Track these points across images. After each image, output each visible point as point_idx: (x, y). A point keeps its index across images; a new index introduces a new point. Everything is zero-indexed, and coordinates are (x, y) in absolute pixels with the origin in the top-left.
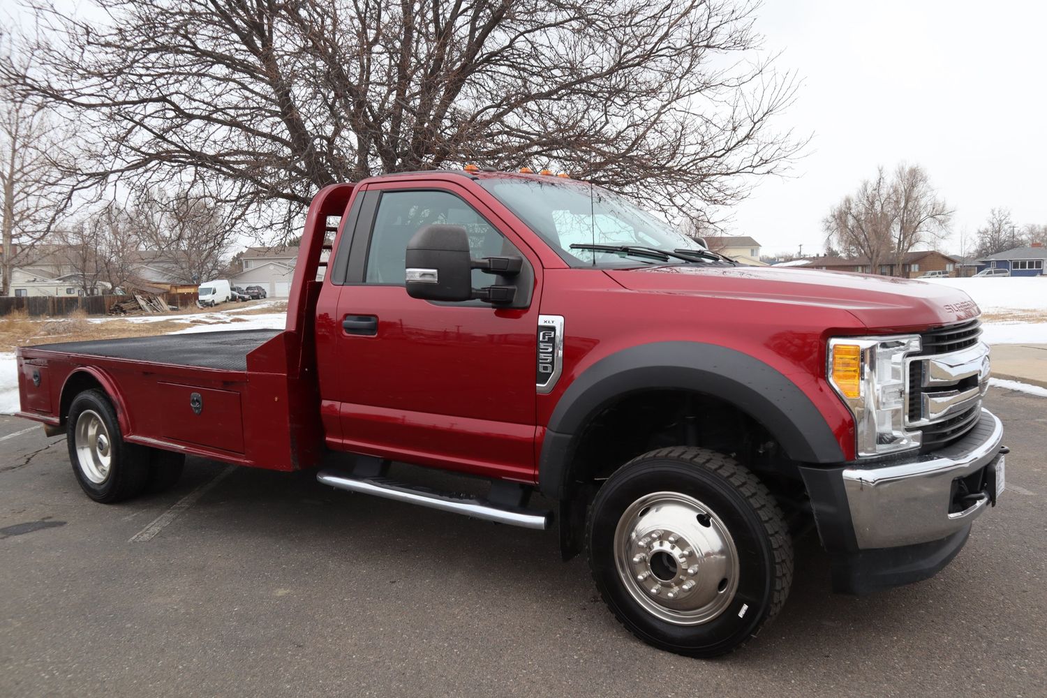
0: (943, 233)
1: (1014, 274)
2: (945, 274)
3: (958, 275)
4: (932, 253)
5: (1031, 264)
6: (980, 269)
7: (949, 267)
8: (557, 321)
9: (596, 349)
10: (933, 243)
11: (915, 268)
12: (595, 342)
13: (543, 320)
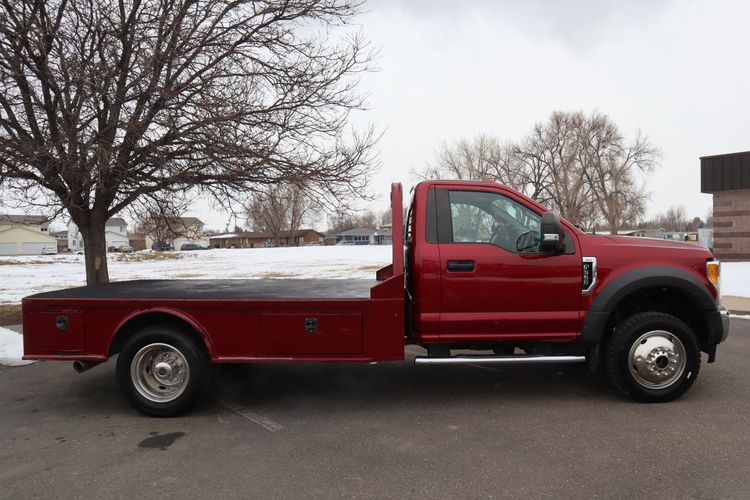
0: (317, 218)
1: (357, 244)
2: (321, 244)
3: (326, 244)
4: (312, 230)
5: (364, 238)
6: (338, 240)
7: (321, 239)
8: (593, 260)
9: (611, 274)
10: (312, 224)
11: (302, 240)
12: (610, 270)
13: (585, 259)
